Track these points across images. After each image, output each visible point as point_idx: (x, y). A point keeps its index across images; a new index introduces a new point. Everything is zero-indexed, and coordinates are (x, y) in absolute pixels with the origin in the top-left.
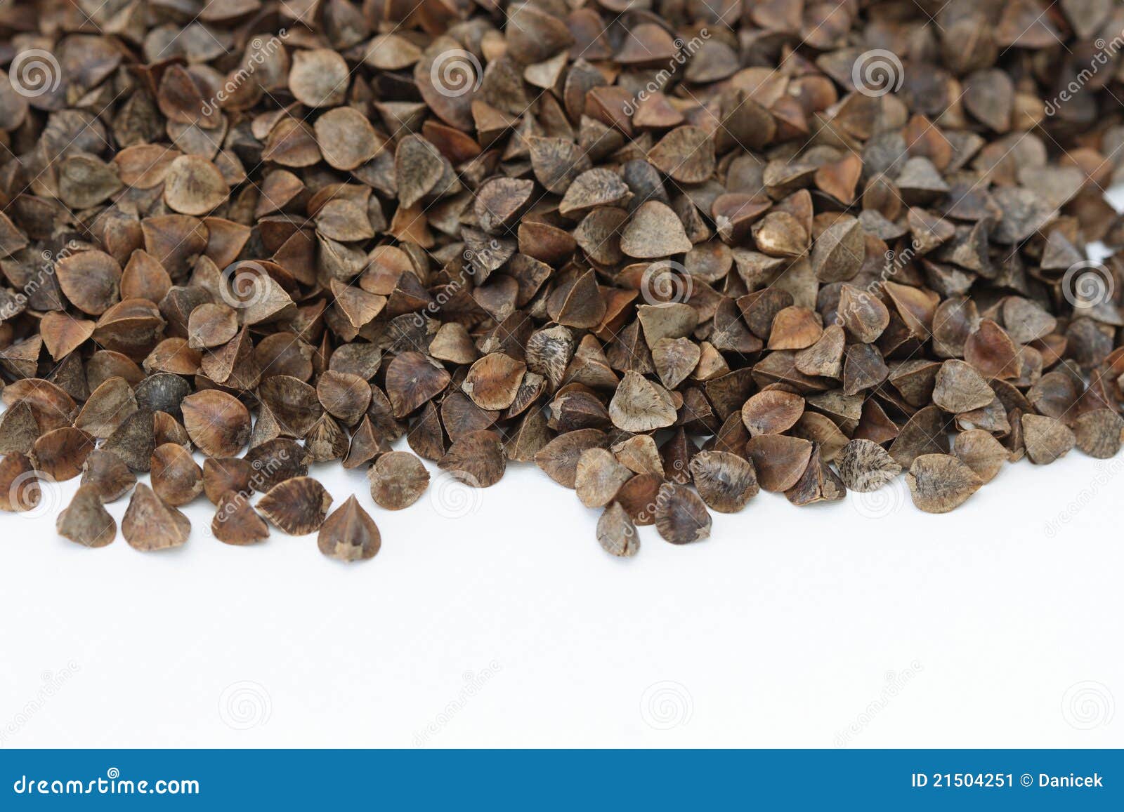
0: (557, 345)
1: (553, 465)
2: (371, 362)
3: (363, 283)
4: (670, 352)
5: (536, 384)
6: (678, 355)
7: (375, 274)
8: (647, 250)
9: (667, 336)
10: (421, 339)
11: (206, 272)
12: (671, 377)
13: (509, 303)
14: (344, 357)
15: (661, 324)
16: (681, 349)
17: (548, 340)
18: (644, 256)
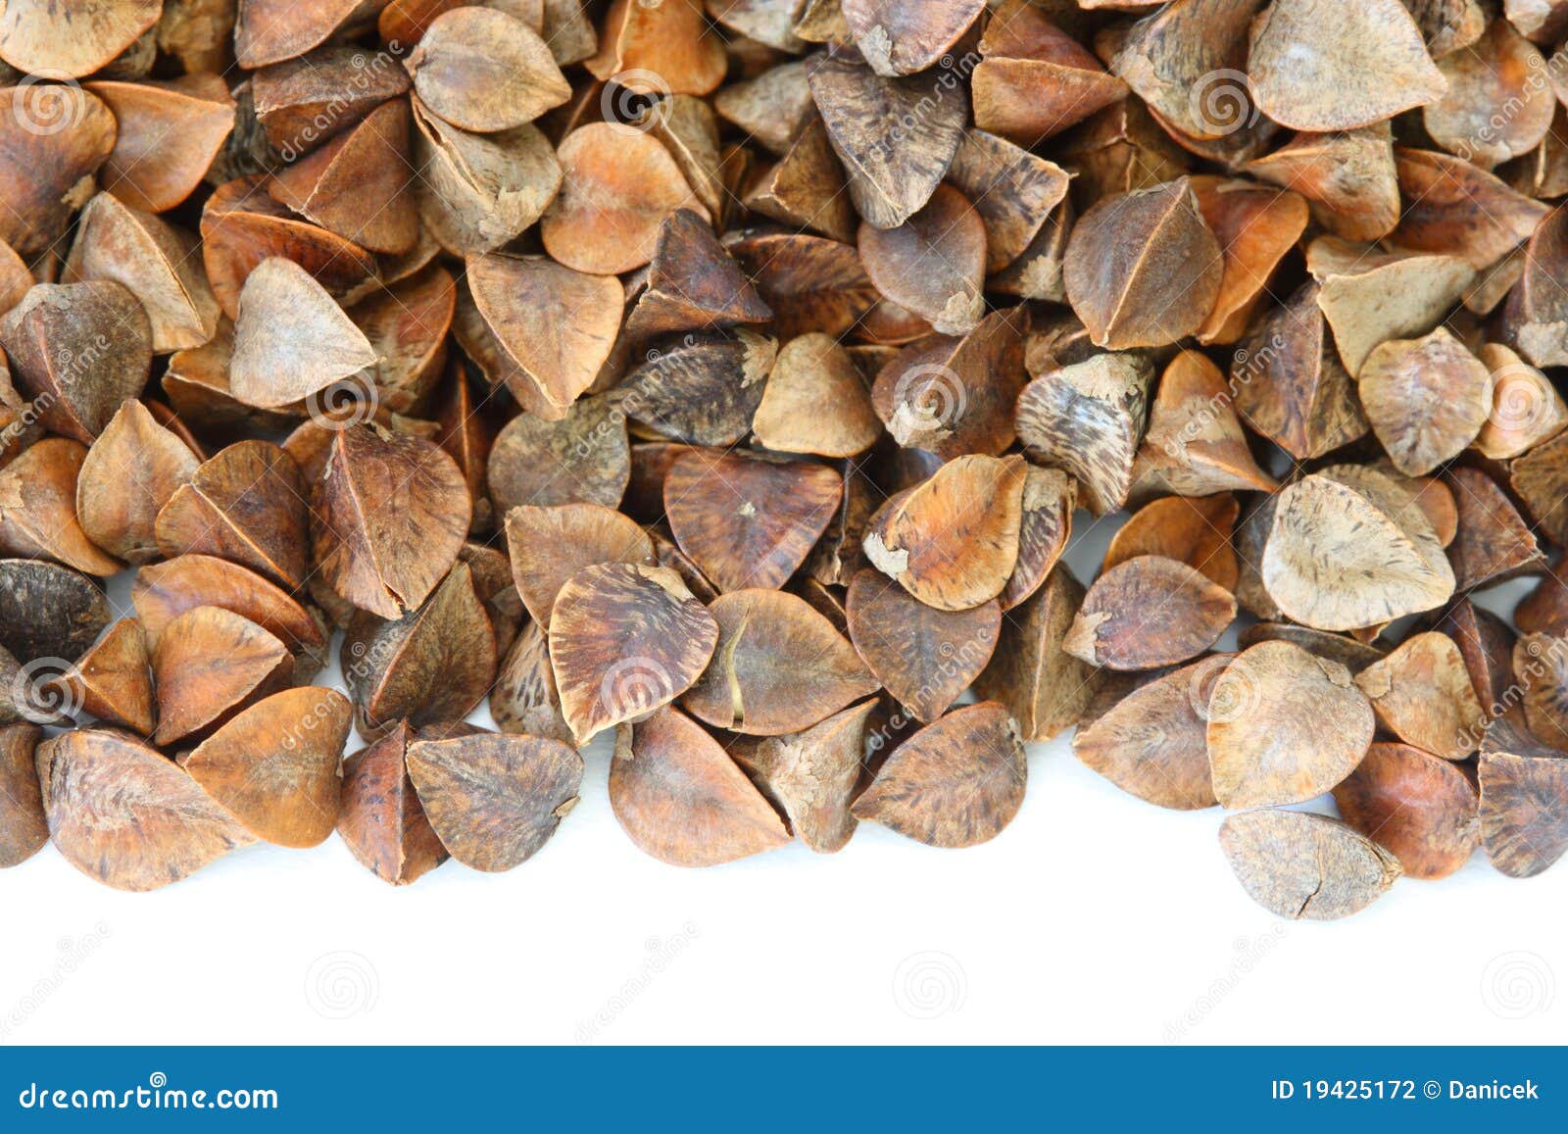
0: (1101, 415)
1: (1122, 756)
2: (605, 465)
3: (553, 242)
4: (1409, 385)
5: (1052, 501)
6: (1432, 397)
7: (582, 211)
8: (1326, 107)
9: (1398, 335)
10: (729, 401)
11: (120, 244)
12: (1413, 448)
13: (966, 289)
14: (526, 450)
15: (1378, 309)
16: (1438, 377)
17: (1075, 399)
18: (1320, 127)
